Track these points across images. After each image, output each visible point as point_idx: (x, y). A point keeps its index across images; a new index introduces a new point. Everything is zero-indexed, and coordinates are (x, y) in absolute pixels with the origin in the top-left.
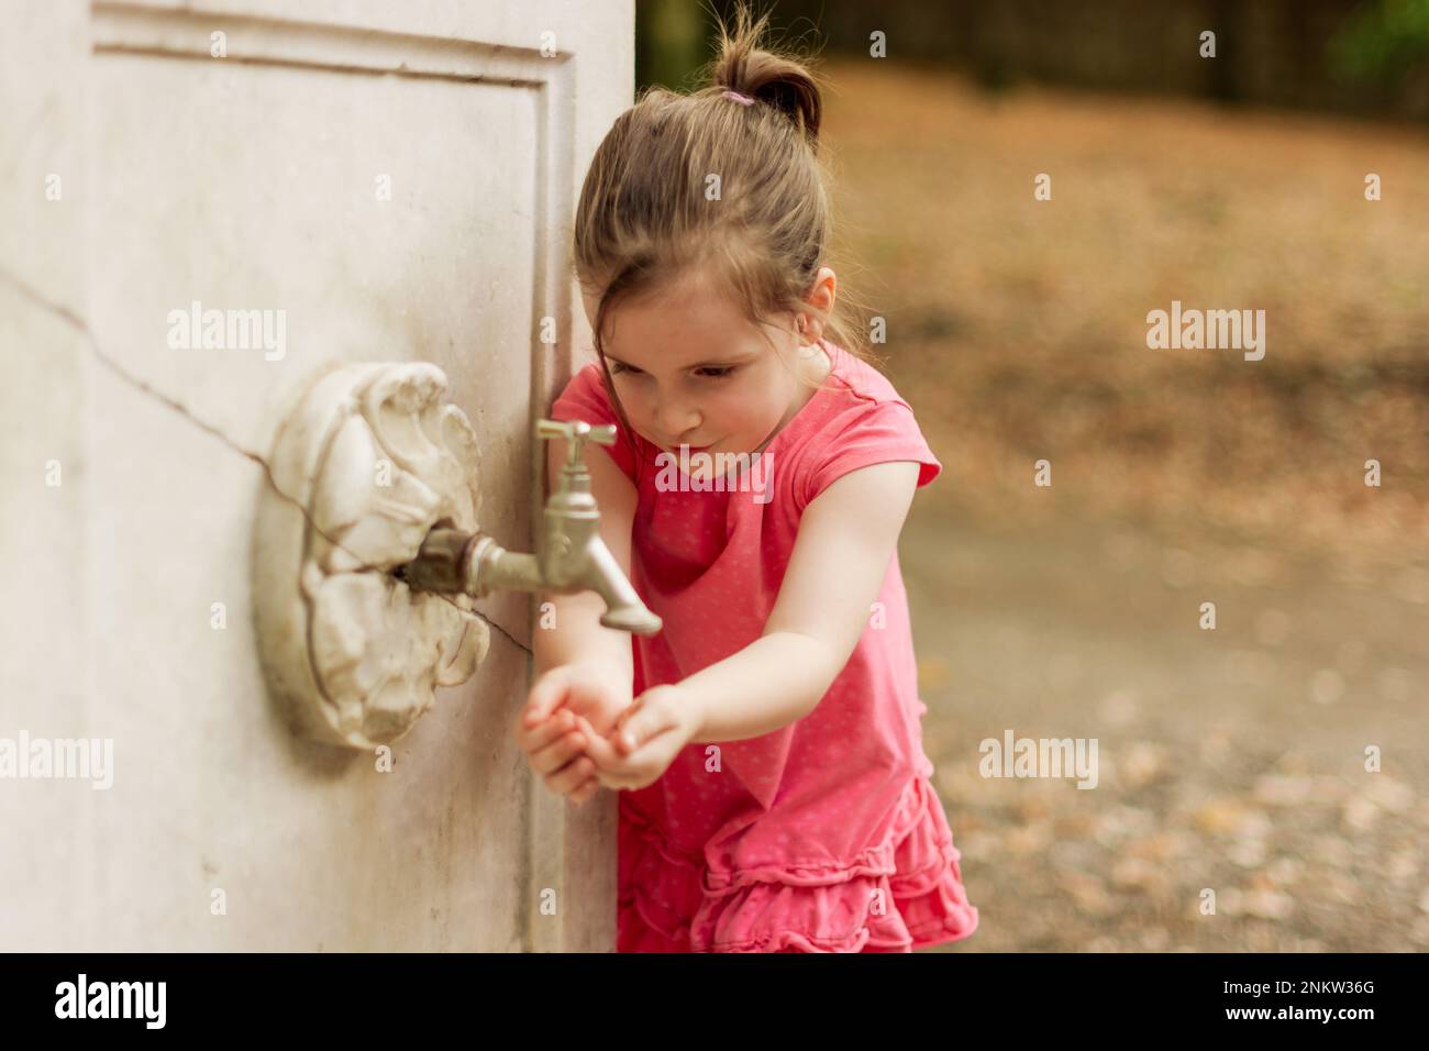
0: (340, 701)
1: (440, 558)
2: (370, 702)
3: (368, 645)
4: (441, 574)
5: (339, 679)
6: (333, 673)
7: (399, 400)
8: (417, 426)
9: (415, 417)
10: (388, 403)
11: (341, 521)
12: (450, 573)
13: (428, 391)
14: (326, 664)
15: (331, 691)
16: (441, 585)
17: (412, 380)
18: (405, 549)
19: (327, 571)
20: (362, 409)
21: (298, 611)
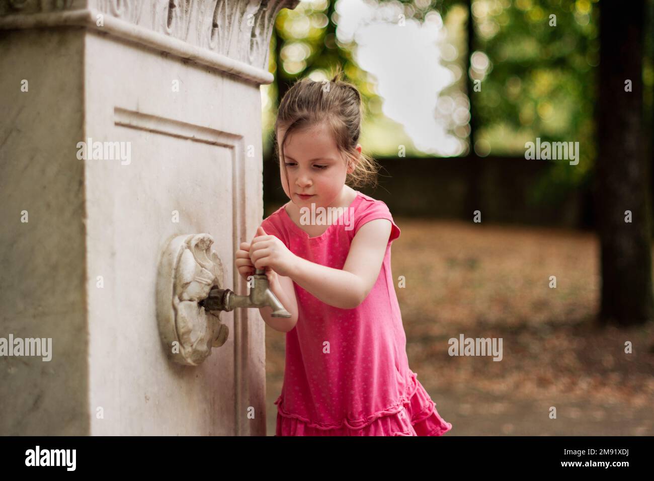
0: (185, 345)
1: (216, 298)
2: (194, 346)
3: (194, 326)
4: (216, 303)
5: (185, 337)
6: (184, 334)
7: (200, 245)
8: (205, 255)
9: (204, 251)
10: (197, 245)
11: (186, 281)
12: (219, 303)
13: (209, 243)
14: (182, 331)
15: (183, 341)
16: (216, 307)
17: (204, 238)
18: (204, 293)
19: (181, 300)
20: (189, 247)
21: (172, 313)
